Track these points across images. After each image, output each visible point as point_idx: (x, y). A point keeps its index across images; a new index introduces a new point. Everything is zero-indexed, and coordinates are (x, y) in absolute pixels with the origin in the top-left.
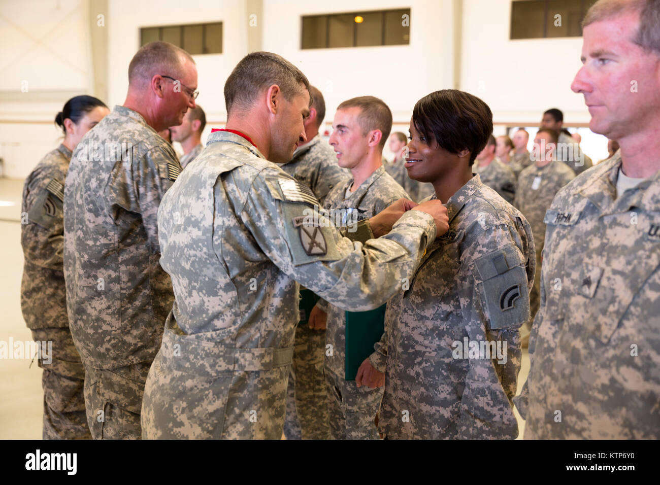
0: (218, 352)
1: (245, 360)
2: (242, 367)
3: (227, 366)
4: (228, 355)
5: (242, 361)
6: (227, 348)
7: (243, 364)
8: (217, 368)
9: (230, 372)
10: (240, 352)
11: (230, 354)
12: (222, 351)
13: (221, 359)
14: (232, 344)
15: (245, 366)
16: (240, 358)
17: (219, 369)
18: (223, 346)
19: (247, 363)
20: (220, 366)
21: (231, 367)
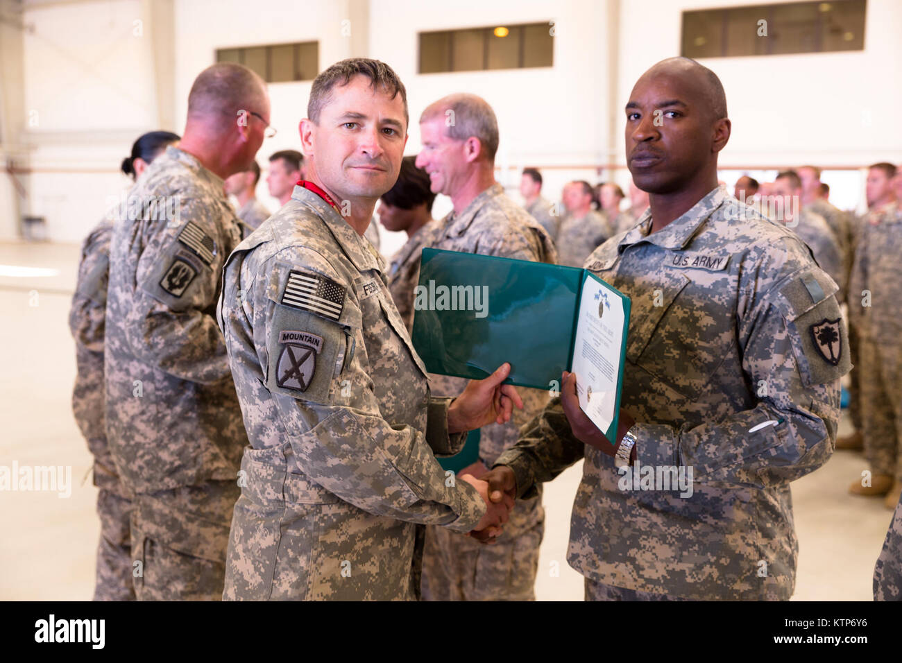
0: (265, 475)
1: (298, 489)
2: (294, 499)
3: (276, 494)
4: (276, 481)
5: (294, 490)
6: (277, 471)
7: (295, 494)
8: (266, 495)
9: (281, 502)
10: (292, 479)
11: (279, 479)
12: (270, 475)
13: (269, 484)
14: (283, 467)
15: (297, 498)
16: (291, 486)
17: (269, 497)
18: (272, 468)
19: (300, 494)
20: (269, 494)
21: (280, 497)
